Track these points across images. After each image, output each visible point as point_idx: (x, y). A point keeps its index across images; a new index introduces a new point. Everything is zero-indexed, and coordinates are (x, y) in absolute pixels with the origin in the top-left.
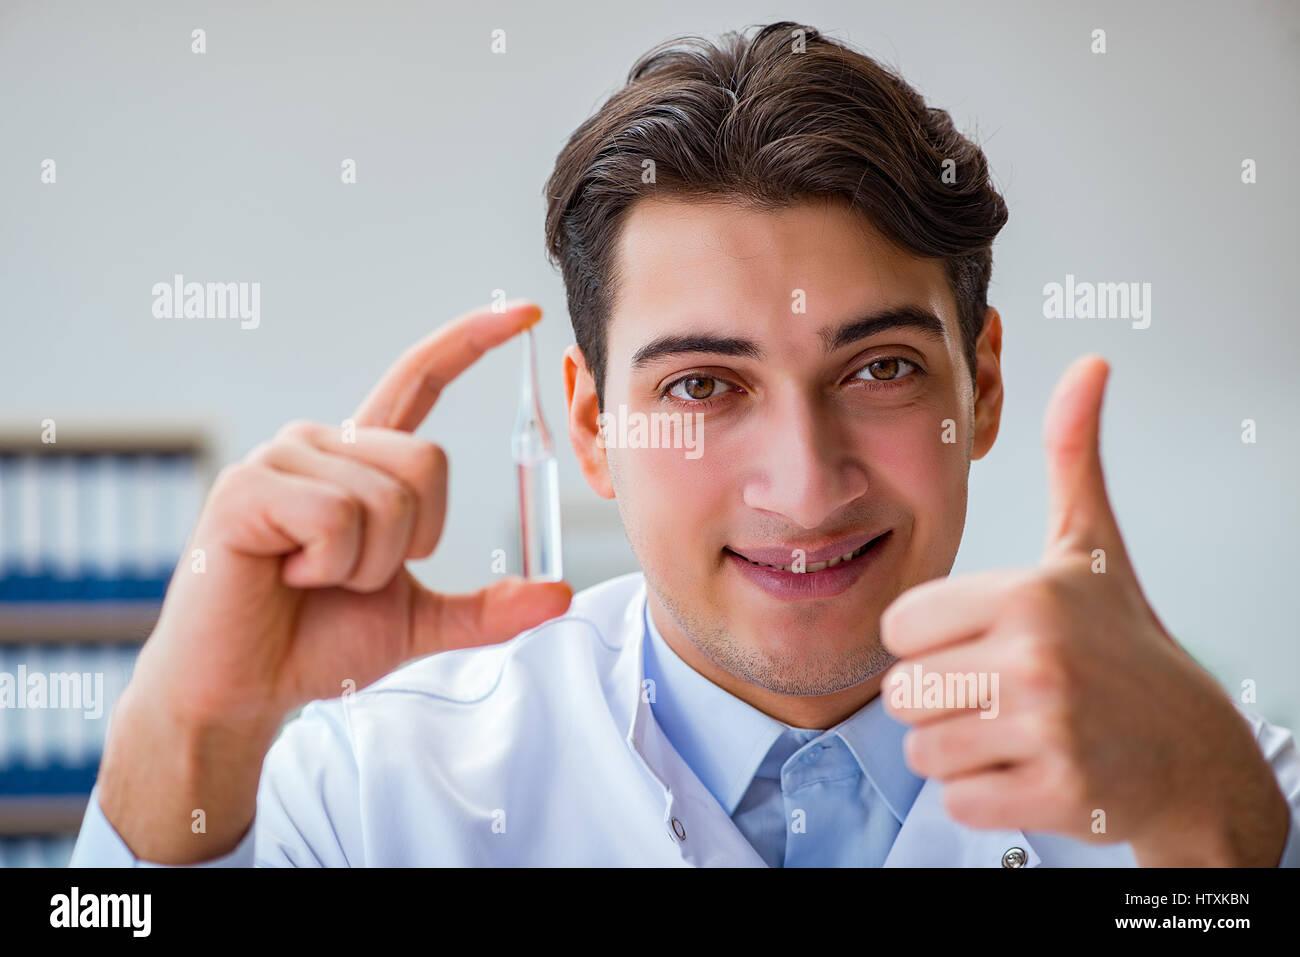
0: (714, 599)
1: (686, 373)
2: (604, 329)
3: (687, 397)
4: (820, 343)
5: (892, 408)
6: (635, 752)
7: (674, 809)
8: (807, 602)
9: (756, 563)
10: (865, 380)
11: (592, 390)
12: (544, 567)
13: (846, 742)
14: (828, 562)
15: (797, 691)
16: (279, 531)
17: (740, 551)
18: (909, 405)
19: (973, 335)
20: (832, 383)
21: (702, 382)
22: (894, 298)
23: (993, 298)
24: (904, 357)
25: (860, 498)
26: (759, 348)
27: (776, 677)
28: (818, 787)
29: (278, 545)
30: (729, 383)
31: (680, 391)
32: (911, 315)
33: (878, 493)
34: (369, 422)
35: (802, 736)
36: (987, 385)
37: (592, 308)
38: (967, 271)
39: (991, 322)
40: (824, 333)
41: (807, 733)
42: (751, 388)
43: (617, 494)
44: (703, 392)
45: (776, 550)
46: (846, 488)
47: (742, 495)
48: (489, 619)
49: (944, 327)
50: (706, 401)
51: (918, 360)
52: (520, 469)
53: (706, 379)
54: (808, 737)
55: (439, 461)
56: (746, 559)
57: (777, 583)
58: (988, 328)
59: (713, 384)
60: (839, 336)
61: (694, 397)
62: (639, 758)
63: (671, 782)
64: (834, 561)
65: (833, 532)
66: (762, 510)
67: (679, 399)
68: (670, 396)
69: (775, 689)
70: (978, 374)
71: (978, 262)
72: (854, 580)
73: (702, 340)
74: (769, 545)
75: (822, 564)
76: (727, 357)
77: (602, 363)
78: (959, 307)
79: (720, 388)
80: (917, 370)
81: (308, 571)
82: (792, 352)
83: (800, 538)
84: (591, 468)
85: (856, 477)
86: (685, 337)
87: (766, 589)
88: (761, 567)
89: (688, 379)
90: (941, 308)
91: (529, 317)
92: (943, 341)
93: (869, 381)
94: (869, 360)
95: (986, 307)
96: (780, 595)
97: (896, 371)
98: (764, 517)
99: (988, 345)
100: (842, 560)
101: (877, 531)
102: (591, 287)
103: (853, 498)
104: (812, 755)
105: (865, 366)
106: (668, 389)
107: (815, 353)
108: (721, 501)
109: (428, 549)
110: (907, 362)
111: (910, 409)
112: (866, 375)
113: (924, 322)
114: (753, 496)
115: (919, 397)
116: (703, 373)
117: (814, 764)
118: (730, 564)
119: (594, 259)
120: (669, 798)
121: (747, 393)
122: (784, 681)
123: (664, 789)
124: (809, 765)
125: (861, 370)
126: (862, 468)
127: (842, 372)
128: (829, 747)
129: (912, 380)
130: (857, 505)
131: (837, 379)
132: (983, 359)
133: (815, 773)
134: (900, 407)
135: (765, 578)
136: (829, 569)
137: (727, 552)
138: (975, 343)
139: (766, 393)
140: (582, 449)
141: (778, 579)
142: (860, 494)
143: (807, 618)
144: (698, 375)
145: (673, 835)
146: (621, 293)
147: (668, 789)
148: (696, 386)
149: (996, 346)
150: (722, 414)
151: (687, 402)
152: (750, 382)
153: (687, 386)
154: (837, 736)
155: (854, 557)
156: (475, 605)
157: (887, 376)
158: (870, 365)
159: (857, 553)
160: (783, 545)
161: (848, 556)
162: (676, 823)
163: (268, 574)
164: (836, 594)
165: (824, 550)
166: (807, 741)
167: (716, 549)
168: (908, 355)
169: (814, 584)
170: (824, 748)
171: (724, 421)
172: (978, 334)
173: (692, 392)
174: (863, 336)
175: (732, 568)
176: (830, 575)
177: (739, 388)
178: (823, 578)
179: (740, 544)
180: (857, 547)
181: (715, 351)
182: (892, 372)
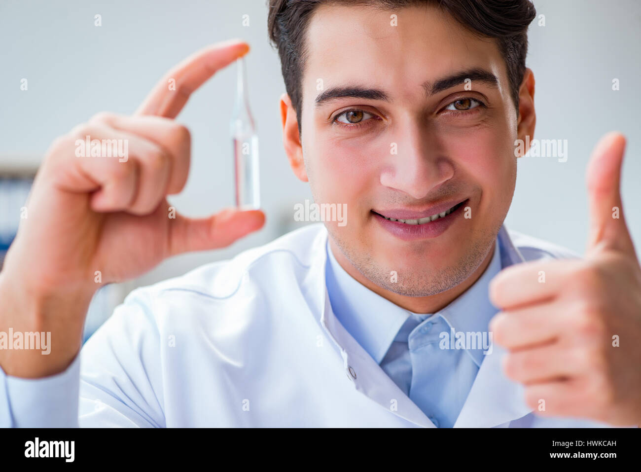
0: (365, 241)
1: (346, 109)
2: (300, 83)
3: (347, 122)
4: (424, 92)
5: (467, 127)
6: (326, 329)
7: (349, 361)
8: (419, 241)
9: (389, 219)
10: (450, 111)
11: (295, 119)
12: (249, 200)
13: (446, 320)
14: (431, 218)
15: (412, 294)
16: (87, 177)
17: (380, 212)
18: (477, 125)
19: (517, 84)
20: (431, 113)
21: (356, 114)
22: (467, 63)
23: (529, 63)
24: (474, 98)
25: (449, 180)
26: (388, 96)
27: (401, 285)
28: (430, 346)
29: (87, 186)
30: (371, 114)
31: (343, 119)
32: (477, 74)
33: (460, 178)
34: (147, 113)
35: (420, 318)
36: (526, 115)
37: (293, 71)
38: (512, 47)
39: (528, 77)
40: (425, 85)
41: (423, 316)
42: (384, 117)
43: (309, 179)
44: (356, 119)
45: (400, 211)
46: (440, 175)
47: (380, 179)
48: (216, 232)
49: (498, 80)
50: (357, 124)
51: (483, 100)
52: (235, 142)
53: (358, 112)
54: (423, 318)
55: (185, 136)
56: (383, 217)
57: (401, 230)
58: (526, 80)
59: (363, 115)
60: (434, 87)
61: (351, 122)
62: (327, 331)
63: (345, 347)
64: (435, 217)
65: (432, 201)
66: (391, 188)
67: (342, 123)
68: (338, 122)
69: (400, 293)
70: (520, 108)
71: (518, 41)
72: (446, 228)
73: (355, 90)
74: (396, 208)
75: (427, 219)
76: (370, 100)
77: (299, 103)
78: (508, 68)
79: (366, 116)
80: (481, 105)
81: (106, 202)
82: (408, 96)
83: (414, 203)
84: (296, 164)
85: (446, 168)
86: (345, 88)
87: (395, 234)
88: (392, 222)
89: (347, 112)
90: (496, 70)
91: (242, 50)
92: (497, 88)
93: (453, 111)
94: (453, 100)
95: (524, 68)
96: (403, 238)
97: (470, 106)
98: (393, 192)
99: (527, 91)
100: (439, 217)
101: (460, 199)
102: (292, 59)
103: (445, 180)
104: (426, 328)
105: (452, 103)
106: (336, 118)
107: (420, 96)
108: (367, 184)
109: (180, 188)
110: (475, 100)
111: (477, 127)
112: (452, 108)
113: (485, 78)
114: (385, 180)
115: (483, 121)
116: (356, 108)
117: (427, 333)
118: (374, 221)
119: (293, 42)
120: (345, 355)
121: (382, 120)
122: (405, 287)
123: (341, 349)
124: (424, 334)
125: (448, 105)
126: (451, 163)
127: (437, 107)
128: (435, 323)
129: (479, 110)
130: (448, 184)
131: (435, 111)
132: (524, 99)
133: (428, 339)
134: (471, 126)
135: (394, 228)
136: (431, 222)
137: (373, 213)
138: (518, 90)
139: (393, 120)
140: (291, 153)
141: (401, 228)
142: (449, 178)
143: (419, 251)
144: (353, 109)
145: (350, 376)
146: (308, 61)
147: (343, 350)
148: (352, 116)
149: (531, 91)
150: (367, 132)
151: (347, 125)
152: (384, 114)
153: (347, 116)
154: (440, 317)
155: (446, 215)
156: (208, 224)
157: (464, 108)
158: (455, 102)
159: (449, 213)
160: (404, 208)
161: (443, 214)
162: (351, 369)
163: (82, 203)
164: (435, 237)
165: (429, 210)
166: (423, 321)
167: (365, 212)
168: (476, 97)
169: (423, 231)
170: (433, 324)
171: (369, 136)
172: (520, 83)
173: (350, 119)
174: (449, 87)
175: (375, 222)
176: (432, 225)
177: (377, 116)
178: (428, 227)
179: (380, 208)
180: (448, 208)
181: (362, 97)
182: (467, 106)
